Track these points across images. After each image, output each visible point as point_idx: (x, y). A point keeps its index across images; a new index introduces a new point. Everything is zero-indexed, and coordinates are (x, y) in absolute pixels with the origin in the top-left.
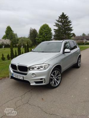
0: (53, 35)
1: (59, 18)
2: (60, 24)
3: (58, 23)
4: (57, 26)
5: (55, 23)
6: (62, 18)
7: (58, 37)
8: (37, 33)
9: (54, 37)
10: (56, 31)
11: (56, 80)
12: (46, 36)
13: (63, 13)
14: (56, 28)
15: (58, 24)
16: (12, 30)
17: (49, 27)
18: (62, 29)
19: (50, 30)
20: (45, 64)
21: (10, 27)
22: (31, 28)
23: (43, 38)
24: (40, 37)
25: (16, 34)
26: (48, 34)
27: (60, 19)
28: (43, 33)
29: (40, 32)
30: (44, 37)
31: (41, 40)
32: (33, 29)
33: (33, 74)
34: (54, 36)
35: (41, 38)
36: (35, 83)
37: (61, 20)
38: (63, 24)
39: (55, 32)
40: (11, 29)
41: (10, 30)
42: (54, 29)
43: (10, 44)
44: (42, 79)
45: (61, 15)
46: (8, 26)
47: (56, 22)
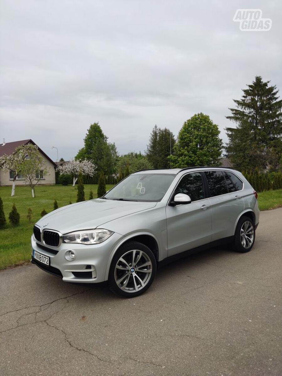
0: (224, 145)
1: (243, 94)
2: (247, 111)
3: (240, 109)
4: (236, 119)
5: (232, 110)
6: (254, 95)
7: (241, 154)
8: (173, 141)
9: (227, 151)
10: (233, 133)
11: (134, 274)
12: (202, 149)
13: (258, 79)
14: (235, 125)
15: (242, 114)
16: (102, 136)
17: (210, 124)
18: (255, 128)
19: (213, 131)
20: (100, 231)
21: (99, 127)
22: (156, 127)
23: (190, 157)
24: (182, 155)
25: (113, 147)
26: (207, 143)
27: (249, 98)
28: (191, 141)
29: (182, 137)
30: (194, 152)
31: (183, 161)
32: (163, 128)
33: (70, 252)
34: (229, 149)
35: (185, 155)
36: (73, 276)
37: (253, 100)
38: (257, 113)
39: (229, 136)
40: (100, 131)
41: (97, 134)
42: (229, 129)
43: (92, 175)
44: (89, 267)
45: (250, 86)
46: (93, 124)
47: (235, 106)
